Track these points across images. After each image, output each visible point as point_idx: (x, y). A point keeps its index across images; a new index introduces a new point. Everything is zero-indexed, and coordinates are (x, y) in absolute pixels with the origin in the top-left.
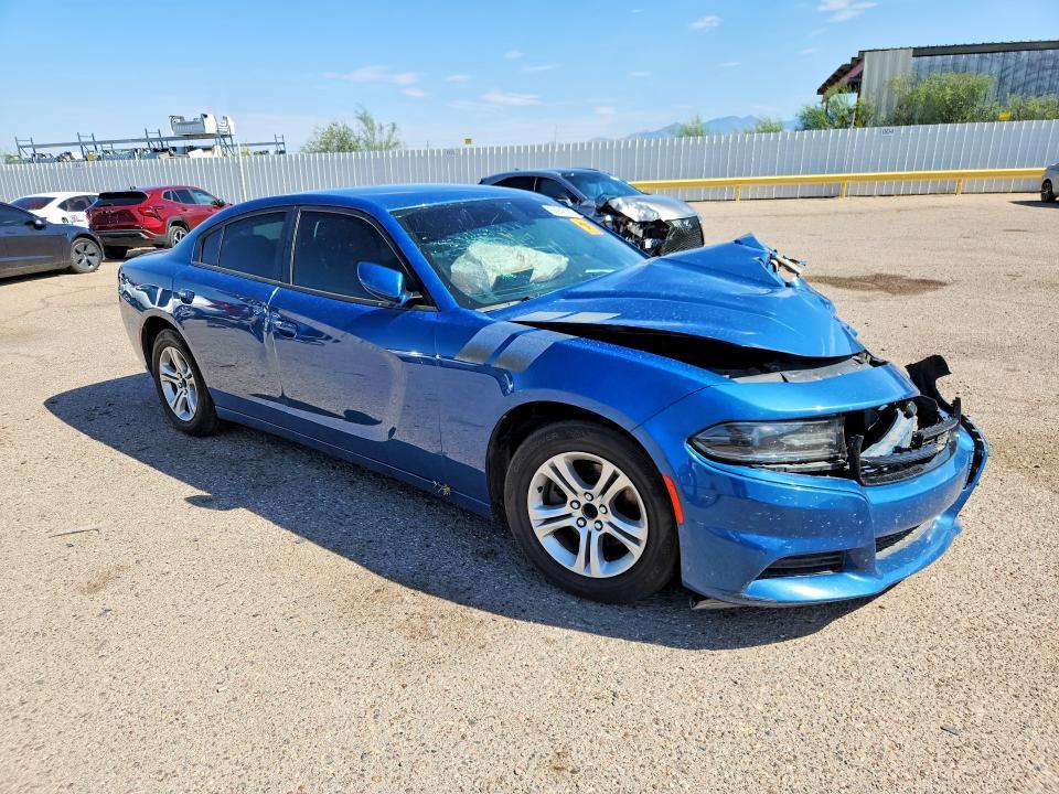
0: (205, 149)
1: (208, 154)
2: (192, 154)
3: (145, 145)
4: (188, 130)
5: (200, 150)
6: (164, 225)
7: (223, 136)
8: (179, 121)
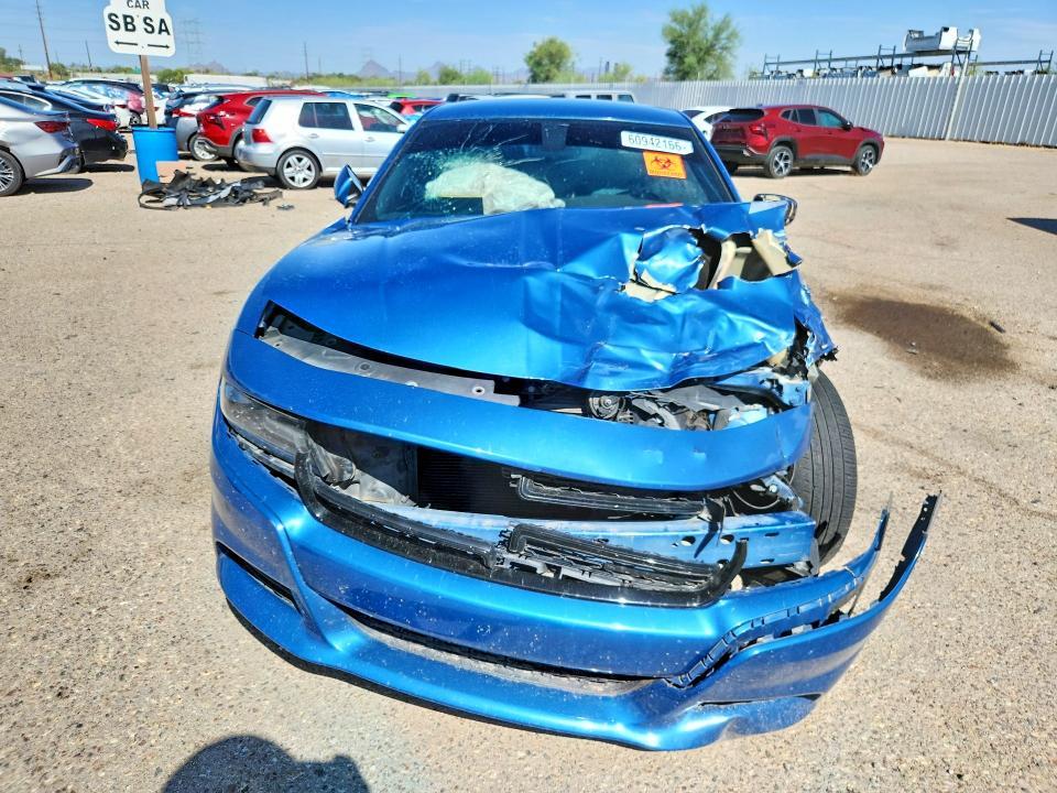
0: (931, 67)
1: (934, 73)
2: (913, 73)
3: (873, 63)
4: (923, 45)
5: (925, 68)
6: (768, 145)
7: (959, 52)
8: (917, 35)
